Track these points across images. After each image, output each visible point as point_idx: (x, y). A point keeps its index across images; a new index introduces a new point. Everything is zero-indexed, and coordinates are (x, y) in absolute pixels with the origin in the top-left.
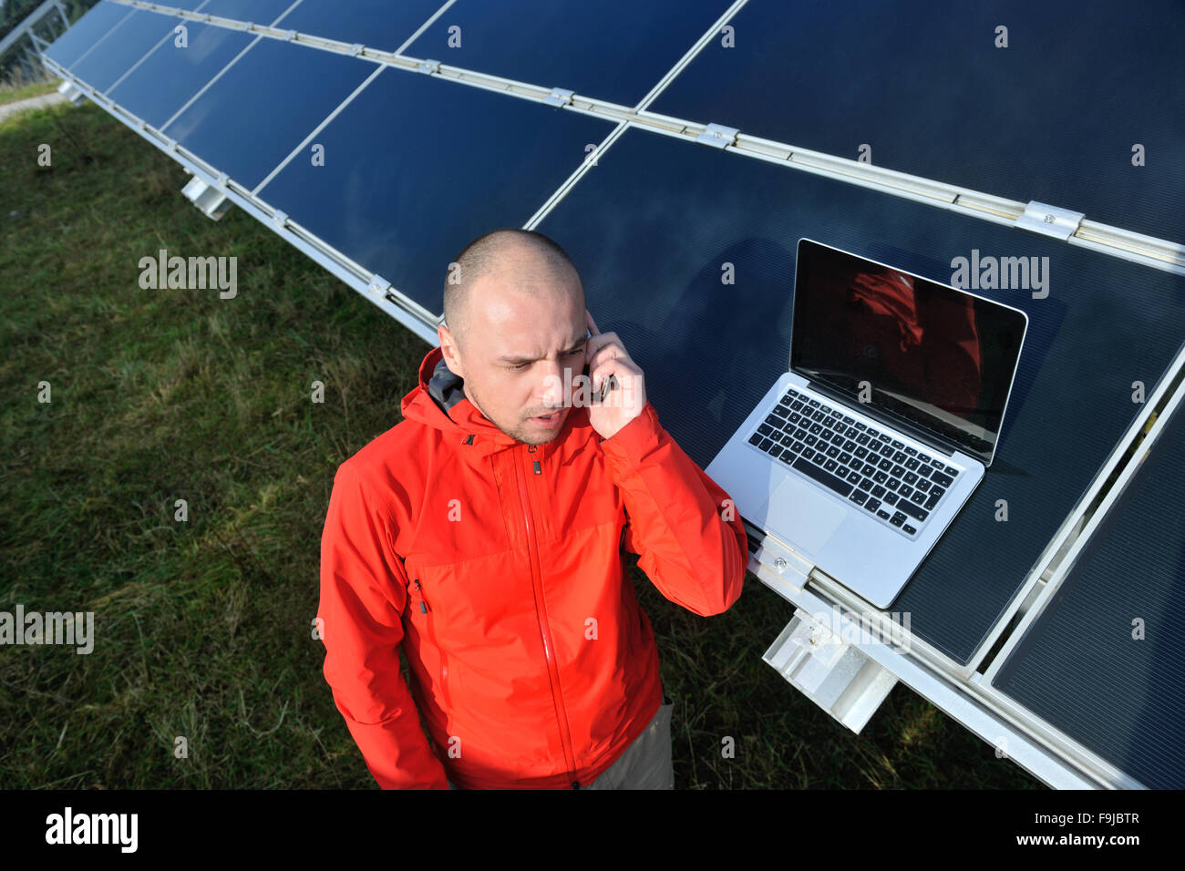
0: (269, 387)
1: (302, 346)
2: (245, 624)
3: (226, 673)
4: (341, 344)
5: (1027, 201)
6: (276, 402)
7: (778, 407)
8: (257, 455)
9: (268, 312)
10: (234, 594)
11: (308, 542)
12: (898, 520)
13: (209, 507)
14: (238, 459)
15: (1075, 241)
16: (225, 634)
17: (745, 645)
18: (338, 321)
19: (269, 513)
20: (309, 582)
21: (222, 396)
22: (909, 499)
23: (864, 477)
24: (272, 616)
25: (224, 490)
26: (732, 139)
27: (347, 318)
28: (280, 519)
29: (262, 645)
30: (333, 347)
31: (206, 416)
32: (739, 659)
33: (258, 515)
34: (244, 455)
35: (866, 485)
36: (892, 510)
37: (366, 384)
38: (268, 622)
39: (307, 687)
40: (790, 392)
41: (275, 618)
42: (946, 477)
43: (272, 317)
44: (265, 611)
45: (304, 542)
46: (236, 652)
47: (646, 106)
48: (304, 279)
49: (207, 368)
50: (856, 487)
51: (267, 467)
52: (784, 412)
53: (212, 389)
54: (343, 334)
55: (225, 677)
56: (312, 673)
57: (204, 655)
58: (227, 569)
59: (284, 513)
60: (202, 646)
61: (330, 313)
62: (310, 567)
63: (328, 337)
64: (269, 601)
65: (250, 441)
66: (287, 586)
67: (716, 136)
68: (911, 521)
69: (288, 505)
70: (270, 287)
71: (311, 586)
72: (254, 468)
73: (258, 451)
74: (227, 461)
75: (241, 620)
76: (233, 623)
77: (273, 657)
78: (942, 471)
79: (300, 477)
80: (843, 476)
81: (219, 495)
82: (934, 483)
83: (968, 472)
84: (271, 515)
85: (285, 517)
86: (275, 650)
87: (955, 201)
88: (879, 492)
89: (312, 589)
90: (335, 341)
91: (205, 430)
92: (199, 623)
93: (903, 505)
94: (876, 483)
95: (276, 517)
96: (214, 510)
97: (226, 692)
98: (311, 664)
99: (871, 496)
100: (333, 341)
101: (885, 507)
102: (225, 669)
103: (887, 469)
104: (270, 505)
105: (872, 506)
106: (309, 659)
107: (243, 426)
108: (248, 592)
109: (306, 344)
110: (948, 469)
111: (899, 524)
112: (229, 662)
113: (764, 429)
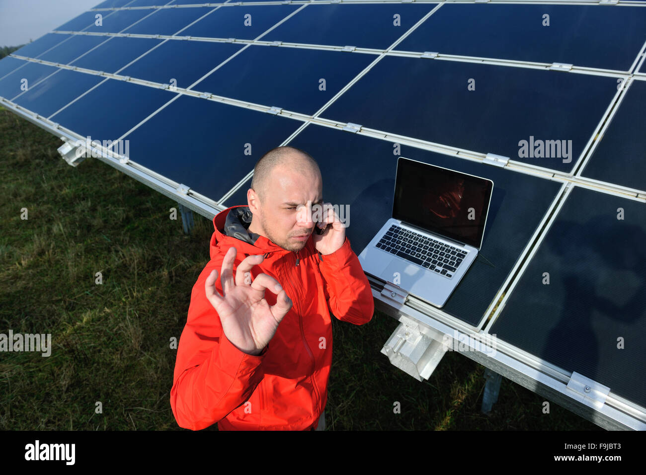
0: (87, 262)
1: (106, 242)
2: (72, 385)
3: (60, 412)
4: (129, 242)
5: (486, 153)
6: (92, 269)
7: (388, 232)
8: (79, 297)
9: (87, 224)
10: (65, 370)
11: (110, 343)
12: (444, 272)
13: (50, 323)
14: (68, 299)
15: (507, 168)
16: (59, 391)
17: (354, 390)
18: (128, 231)
19: (87, 327)
20: (111, 363)
21: (58, 266)
22: (448, 264)
23: (428, 257)
24: (88, 381)
25: (59, 315)
26: (359, 129)
27: (133, 229)
28: (93, 330)
29: (82, 397)
30: (125, 243)
31: (49, 276)
32: (351, 397)
33: (81, 328)
34: (71, 297)
35: (429, 260)
36: (441, 269)
37: (144, 262)
38: (86, 384)
39: (109, 419)
40: (393, 226)
41: (90, 383)
42: (462, 255)
43: (89, 227)
44: (84, 378)
45: (108, 343)
46: (66, 401)
47: (318, 115)
48: (108, 209)
49: (51, 251)
50: (425, 261)
51: (85, 304)
52: (391, 234)
53: (53, 262)
54: (130, 237)
55: (59, 414)
56: (112, 411)
57: (46, 402)
58: (61, 356)
59: (96, 327)
60: (45, 398)
61: (123, 226)
62: (112, 355)
63: (122, 238)
64: (87, 373)
65: (75, 290)
66: (98, 365)
67: (352, 128)
68: (449, 272)
69: (99, 323)
70: (88, 211)
71: (112, 365)
72: (77, 304)
73: (80, 295)
74: (61, 300)
75: (70, 383)
76: (65, 385)
77: (88, 403)
78: (461, 253)
79: (106, 308)
80: (419, 257)
81: (56, 317)
82: (457, 258)
83: (471, 253)
84: (89, 328)
85: (97, 329)
86: (90, 399)
87: (457, 154)
88: (435, 262)
89: (113, 367)
90: (126, 240)
91: (48, 283)
92: (43, 385)
93: (445, 266)
94: (433, 259)
95: (91, 329)
96: (53, 325)
97: (60, 423)
98: (112, 406)
99: (431, 264)
100: (124, 241)
101: (438, 268)
102: (60, 410)
103: (437, 253)
104: (87, 323)
105: (432, 268)
106: (110, 404)
107: (71, 282)
108: (74, 368)
109: (109, 241)
110: (463, 252)
111: (444, 274)
112: (62, 406)
113: (382, 241)
